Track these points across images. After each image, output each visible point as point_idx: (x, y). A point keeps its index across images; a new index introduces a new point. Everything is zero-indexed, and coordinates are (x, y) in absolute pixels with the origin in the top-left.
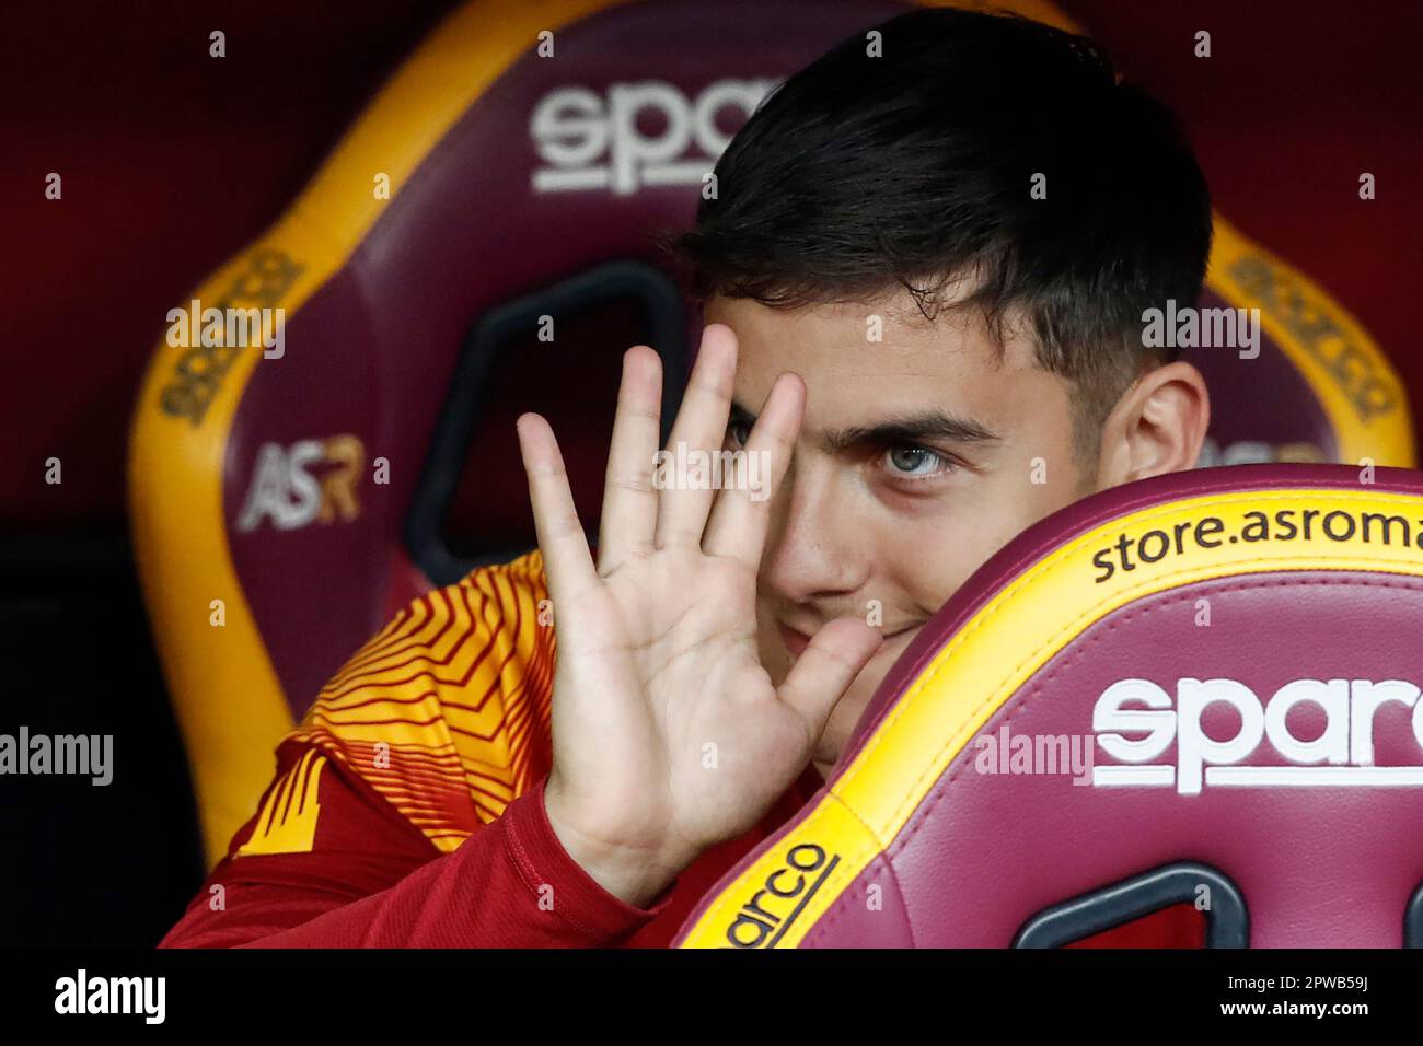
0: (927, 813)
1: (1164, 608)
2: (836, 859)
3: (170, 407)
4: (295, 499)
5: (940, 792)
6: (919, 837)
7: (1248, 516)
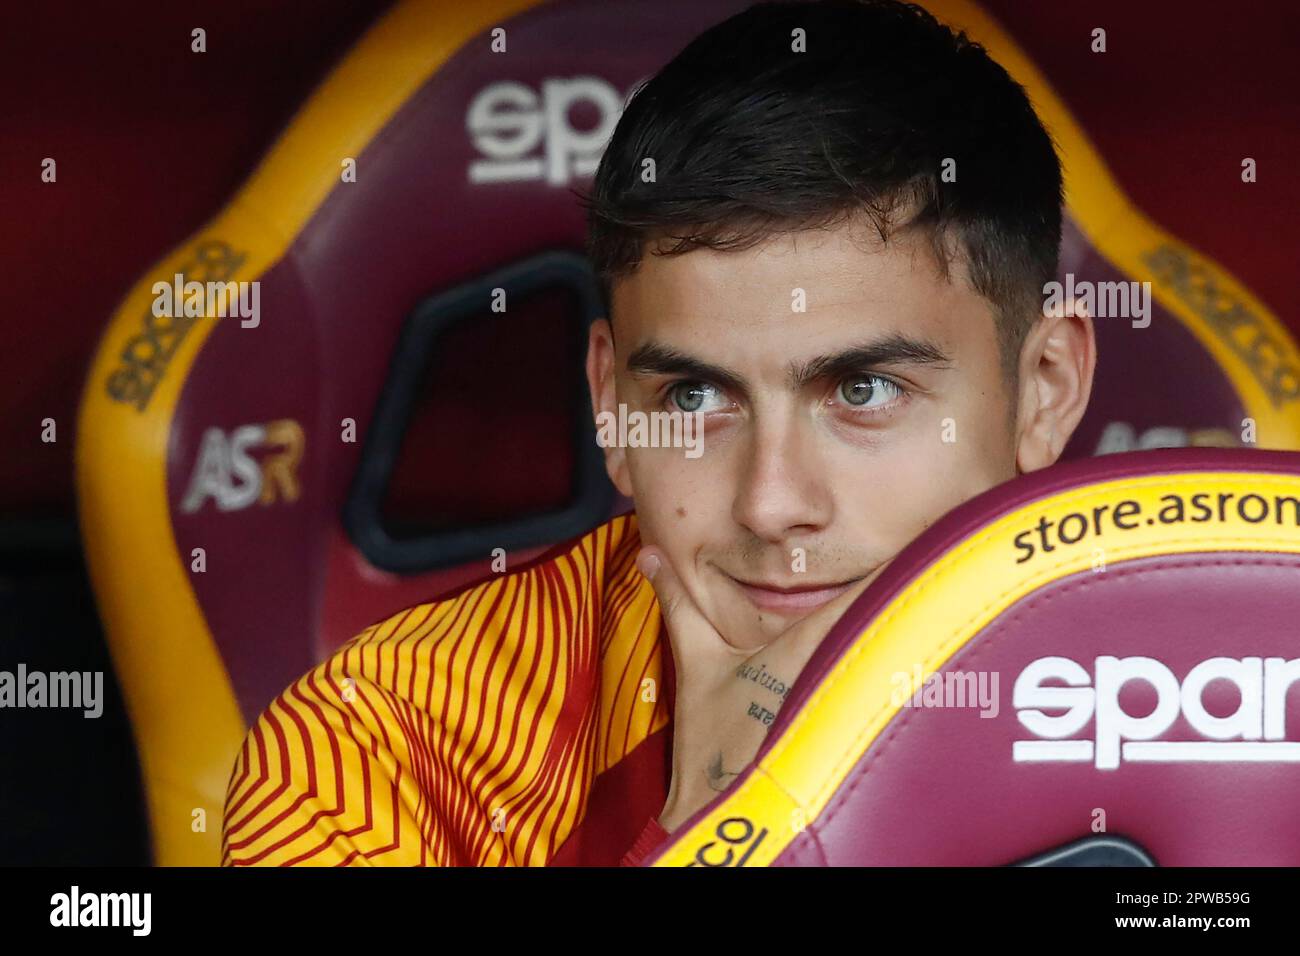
0: (853, 787)
1: (1083, 588)
2: (764, 833)
3: (115, 393)
4: (237, 482)
5: (865, 767)
6: (845, 810)
7: (1165, 499)
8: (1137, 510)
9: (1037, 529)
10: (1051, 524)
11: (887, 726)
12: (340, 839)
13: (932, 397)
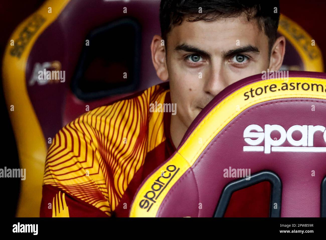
0: (202, 157)
1: (262, 107)
2: (179, 169)
5: (205, 152)
6: (200, 164)
7: (283, 84)
8: (276, 87)
9: (250, 91)
10: (254, 90)
11: (211, 142)
12: (78, 164)
13: (255, 61)
